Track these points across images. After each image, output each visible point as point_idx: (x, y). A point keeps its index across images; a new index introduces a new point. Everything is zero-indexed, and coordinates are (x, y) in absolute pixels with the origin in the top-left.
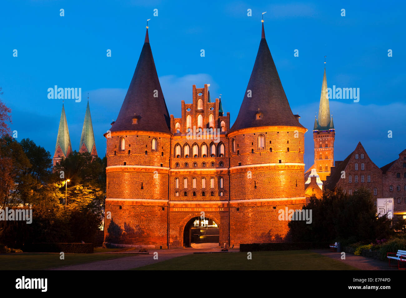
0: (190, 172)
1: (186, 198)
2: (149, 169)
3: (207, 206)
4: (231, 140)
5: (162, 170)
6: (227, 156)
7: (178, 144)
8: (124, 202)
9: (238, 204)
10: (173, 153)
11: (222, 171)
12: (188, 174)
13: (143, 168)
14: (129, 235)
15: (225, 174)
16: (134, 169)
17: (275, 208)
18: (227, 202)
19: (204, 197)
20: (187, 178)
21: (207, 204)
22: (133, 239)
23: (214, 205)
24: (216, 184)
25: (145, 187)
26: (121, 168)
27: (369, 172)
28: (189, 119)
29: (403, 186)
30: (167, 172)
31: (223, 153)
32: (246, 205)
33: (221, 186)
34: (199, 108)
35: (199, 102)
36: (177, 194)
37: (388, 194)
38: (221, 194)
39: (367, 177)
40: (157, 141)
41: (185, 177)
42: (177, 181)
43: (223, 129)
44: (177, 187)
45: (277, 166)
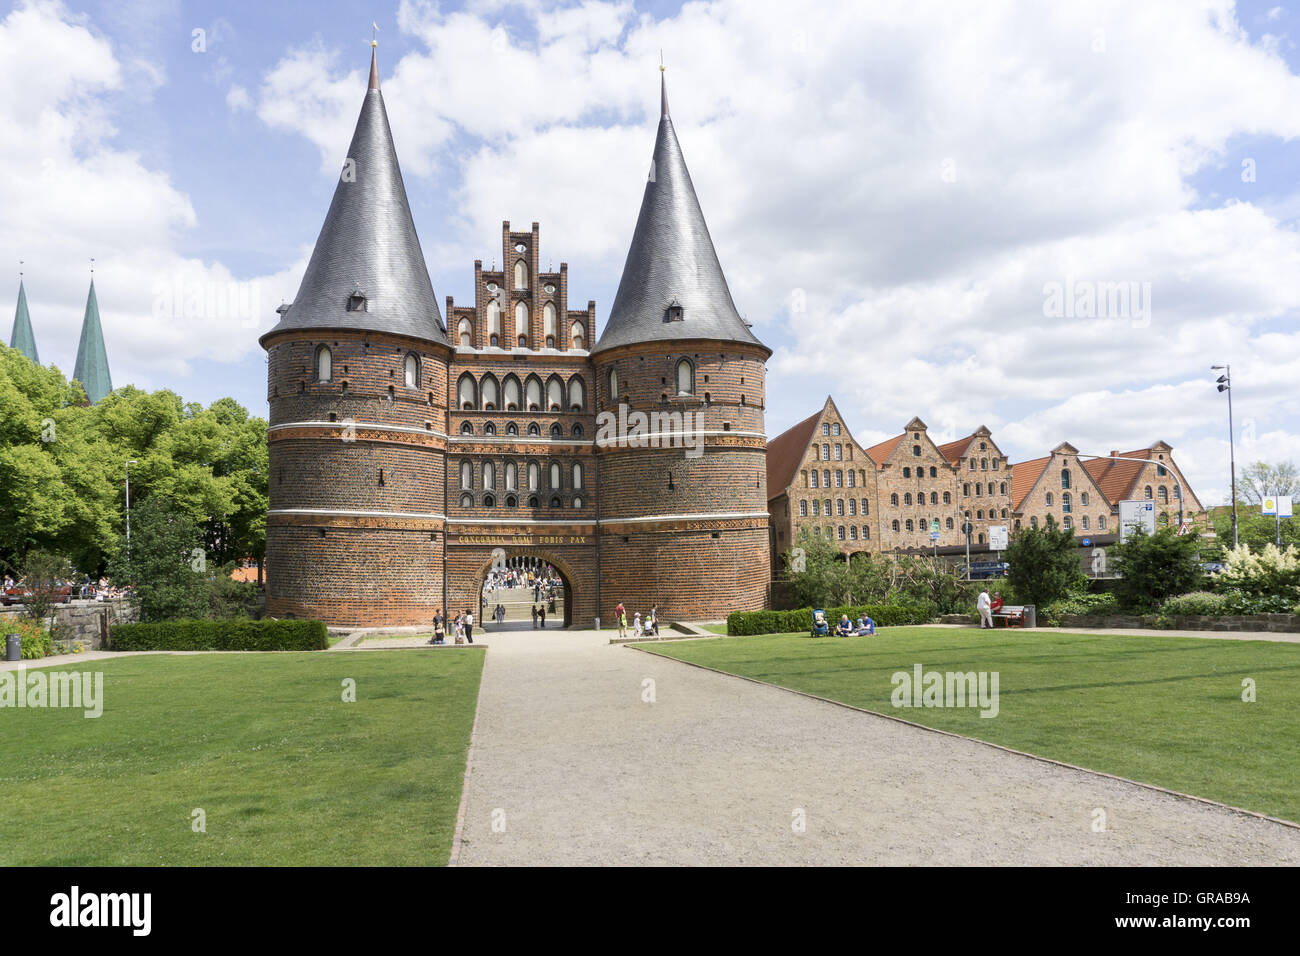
0: (499, 447)
1: (489, 509)
2: (399, 435)
3: (543, 532)
4: (602, 371)
5: (432, 438)
6: (592, 410)
7: (467, 375)
8: (332, 518)
9: (626, 526)
10: (453, 397)
11: (578, 448)
12: (495, 451)
13: (383, 433)
14: (347, 604)
15: (587, 456)
16: (359, 431)
17: (716, 536)
18: (593, 522)
19: (536, 509)
20: (492, 463)
21: (543, 527)
22: (358, 612)
23: (561, 530)
24: (566, 479)
25: (388, 482)
26: (321, 429)
27: (850, 466)
28: (492, 310)
29: (915, 497)
30: (441, 446)
31: (580, 403)
32: (648, 530)
33: (577, 484)
34: (519, 285)
35: (519, 270)
36: (467, 502)
37: (888, 513)
38: (578, 503)
39: (847, 478)
40: (418, 363)
41: (487, 459)
42: (466, 469)
43: (578, 344)
44: (466, 484)
45: (721, 437)
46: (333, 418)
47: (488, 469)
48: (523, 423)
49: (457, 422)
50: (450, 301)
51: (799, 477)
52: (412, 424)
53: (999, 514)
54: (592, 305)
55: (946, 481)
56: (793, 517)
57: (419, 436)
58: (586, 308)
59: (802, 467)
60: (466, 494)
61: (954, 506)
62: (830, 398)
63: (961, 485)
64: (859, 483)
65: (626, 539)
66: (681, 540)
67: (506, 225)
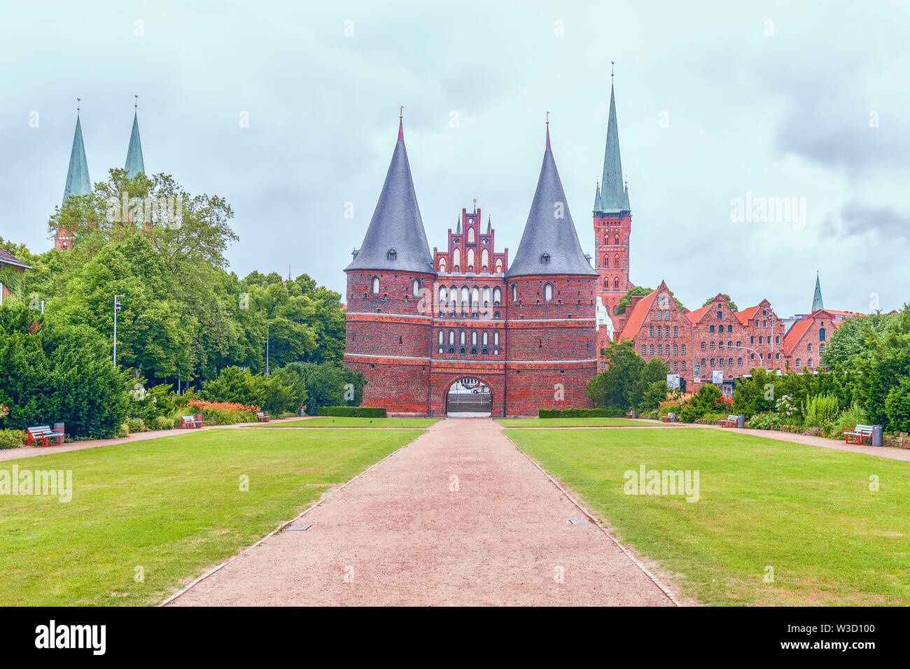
0: (458, 323)
1: (452, 355)
2: (409, 319)
3: (478, 367)
4: (510, 285)
5: (425, 320)
6: (504, 305)
7: (443, 287)
8: (377, 359)
9: (518, 365)
10: (436, 299)
11: (497, 324)
12: (455, 326)
13: (402, 318)
15: (501, 328)
16: (391, 318)
17: (563, 372)
18: (503, 362)
19: (475, 355)
20: (454, 331)
21: (478, 365)
23: (487, 366)
24: (491, 340)
25: (404, 340)
26: (374, 317)
27: (674, 324)
28: (457, 254)
29: (717, 344)
30: (429, 323)
31: (499, 300)
32: (529, 368)
33: (496, 343)
34: (471, 240)
35: (471, 231)
36: (441, 351)
37: (698, 354)
38: (496, 352)
39: (672, 330)
40: (419, 283)
41: (451, 329)
42: (441, 334)
43: (499, 270)
44: (441, 341)
45: (566, 322)
46: (380, 311)
47: (452, 334)
49: (437, 311)
50: (435, 249)
51: (642, 330)
52: (415, 313)
53: (774, 356)
54: (506, 250)
55: (739, 334)
57: (419, 319)
58: (503, 252)
59: (643, 324)
60: (441, 347)
61: (743, 351)
62: (663, 282)
63: (748, 338)
64: (680, 334)
65: (519, 372)
66: (544, 373)
67: (464, 210)
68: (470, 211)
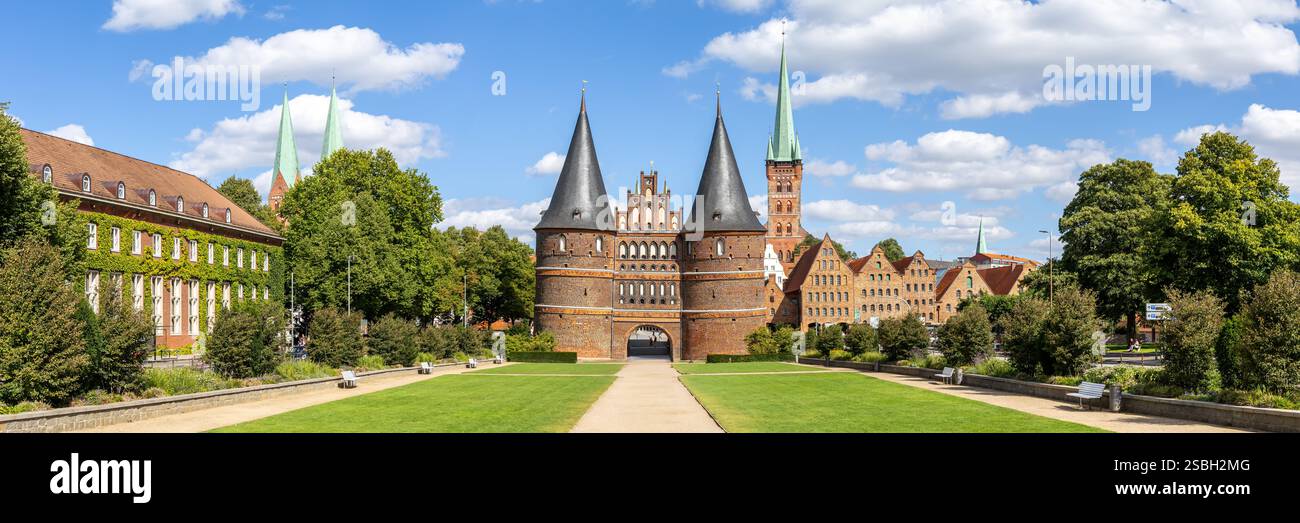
0: (637, 276)
1: (632, 305)
2: (593, 273)
3: (656, 316)
4: (685, 241)
5: (607, 273)
6: (680, 258)
7: (623, 242)
8: (565, 309)
9: (694, 314)
10: (617, 253)
11: (674, 276)
12: (635, 278)
13: (586, 272)
16: (577, 272)
17: (734, 319)
18: (679, 311)
19: (653, 305)
20: (634, 283)
21: (657, 313)
23: (665, 315)
24: (667, 291)
25: (588, 292)
26: (560, 270)
27: (838, 273)
28: (636, 211)
29: (876, 292)
30: (611, 276)
31: (675, 254)
32: (704, 317)
33: (673, 294)
35: (649, 192)
36: (622, 302)
37: (860, 301)
38: (672, 302)
39: (836, 279)
40: (602, 240)
41: (632, 281)
42: (622, 286)
43: (674, 226)
44: (622, 293)
45: (737, 274)
46: (566, 266)
47: (631, 286)
48: (648, 264)
49: (618, 265)
50: (616, 209)
51: (808, 279)
52: (598, 267)
53: (927, 302)
55: (897, 282)
56: (804, 301)
57: (602, 273)
59: (809, 274)
60: (622, 298)
61: (900, 297)
62: (827, 234)
63: (905, 285)
64: (843, 282)
65: (693, 320)
66: (718, 321)
67: (642, 173)
68: (647, 174)
